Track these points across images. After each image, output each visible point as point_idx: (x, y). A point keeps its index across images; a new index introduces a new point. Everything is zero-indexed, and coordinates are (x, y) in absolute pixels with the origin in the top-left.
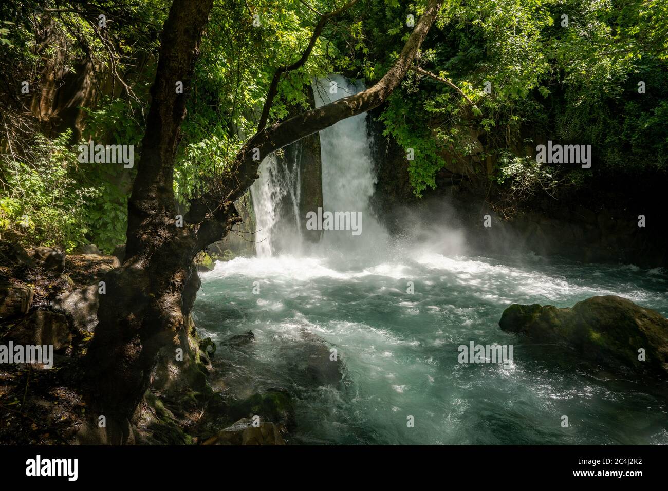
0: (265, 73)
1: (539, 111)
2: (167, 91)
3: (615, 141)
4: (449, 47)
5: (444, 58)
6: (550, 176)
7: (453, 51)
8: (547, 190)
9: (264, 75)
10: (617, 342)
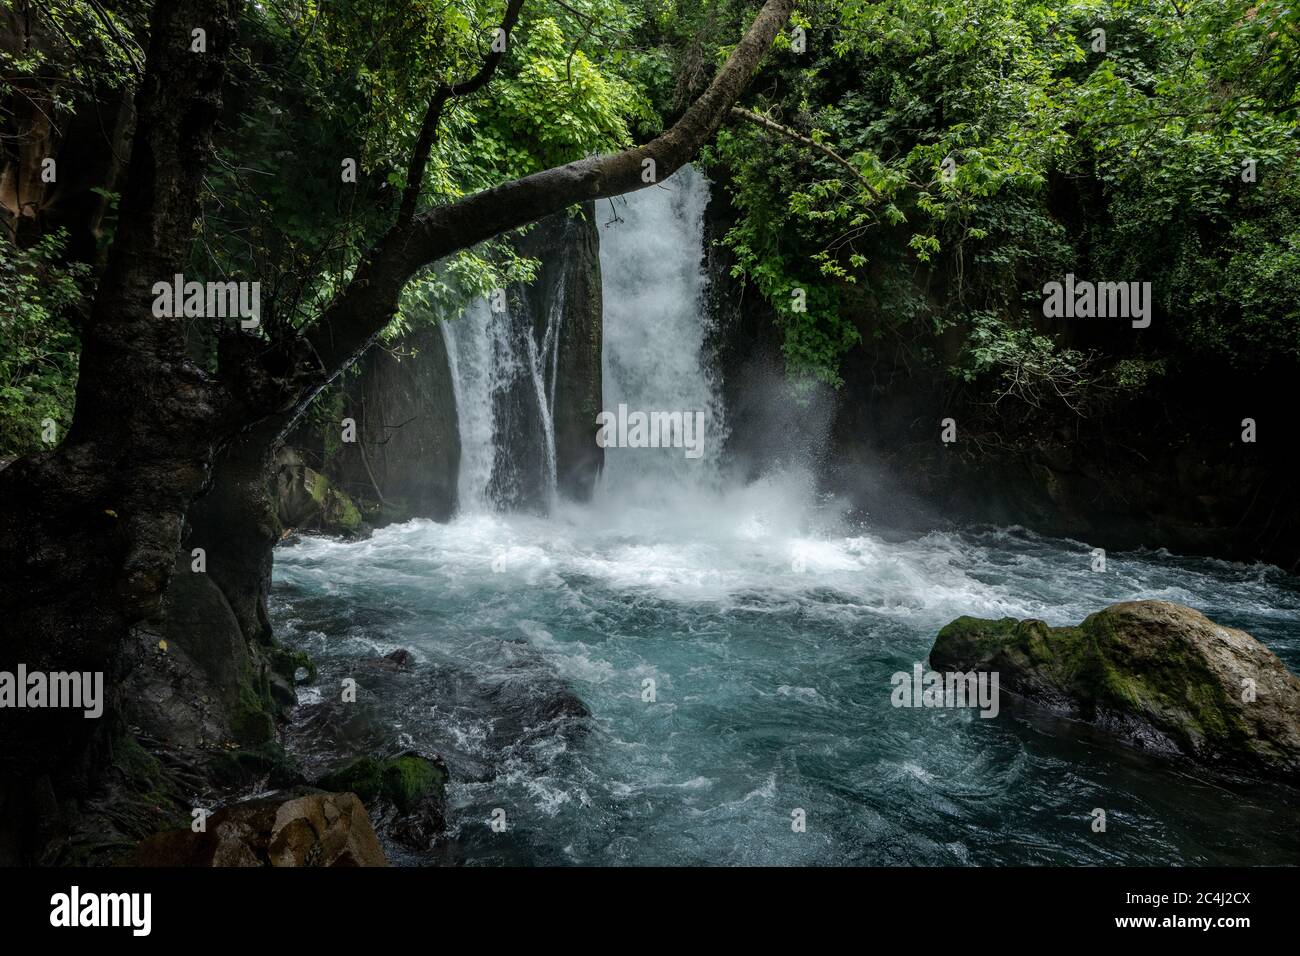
0: (490, 141)
1: (1056, 238)
2: (164, 101)
3: (1209, 300)
4: (868, 101)
5: (857, 123)
6: (1073, 368)
7: (876, 110)
8: (1067, 398)
9: (488, 144)
10: (1163, 695)
